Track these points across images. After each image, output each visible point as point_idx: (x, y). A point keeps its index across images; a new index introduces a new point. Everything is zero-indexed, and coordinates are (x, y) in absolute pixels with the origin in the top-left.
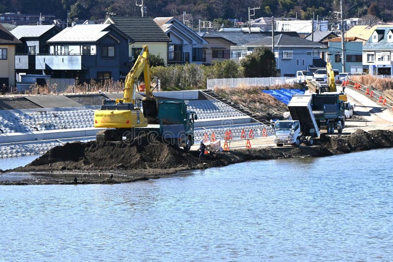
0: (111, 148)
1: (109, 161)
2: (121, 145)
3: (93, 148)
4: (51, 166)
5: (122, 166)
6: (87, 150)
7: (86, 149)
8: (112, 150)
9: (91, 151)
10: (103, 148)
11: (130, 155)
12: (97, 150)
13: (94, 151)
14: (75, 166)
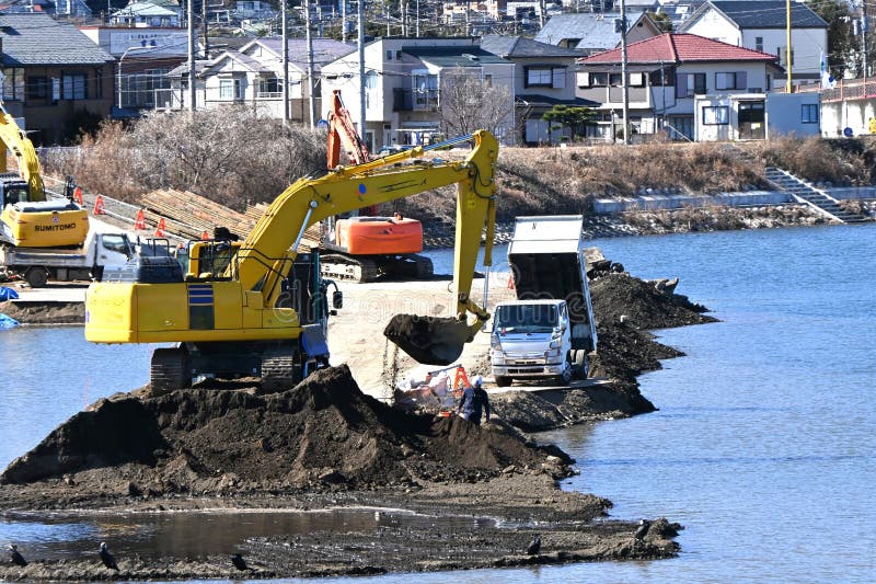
0: (253, 414)
1: (264, 459)
2: (284, 402)
3: (185, 414)
4: (71, 483)
5: (337, 478)
6: (166, 424)
7: (161, 420)
8: (259, 421)
9: (180, 427)
10: (223, 414)
11: (330, 438)
12: (203, 421)
13: (193, 427)
14: (170, 483)
